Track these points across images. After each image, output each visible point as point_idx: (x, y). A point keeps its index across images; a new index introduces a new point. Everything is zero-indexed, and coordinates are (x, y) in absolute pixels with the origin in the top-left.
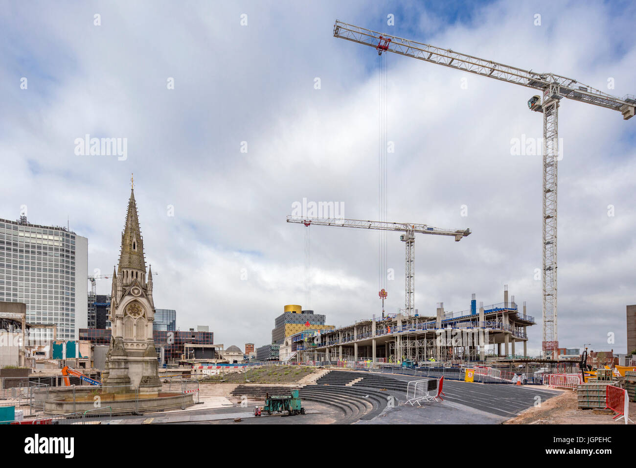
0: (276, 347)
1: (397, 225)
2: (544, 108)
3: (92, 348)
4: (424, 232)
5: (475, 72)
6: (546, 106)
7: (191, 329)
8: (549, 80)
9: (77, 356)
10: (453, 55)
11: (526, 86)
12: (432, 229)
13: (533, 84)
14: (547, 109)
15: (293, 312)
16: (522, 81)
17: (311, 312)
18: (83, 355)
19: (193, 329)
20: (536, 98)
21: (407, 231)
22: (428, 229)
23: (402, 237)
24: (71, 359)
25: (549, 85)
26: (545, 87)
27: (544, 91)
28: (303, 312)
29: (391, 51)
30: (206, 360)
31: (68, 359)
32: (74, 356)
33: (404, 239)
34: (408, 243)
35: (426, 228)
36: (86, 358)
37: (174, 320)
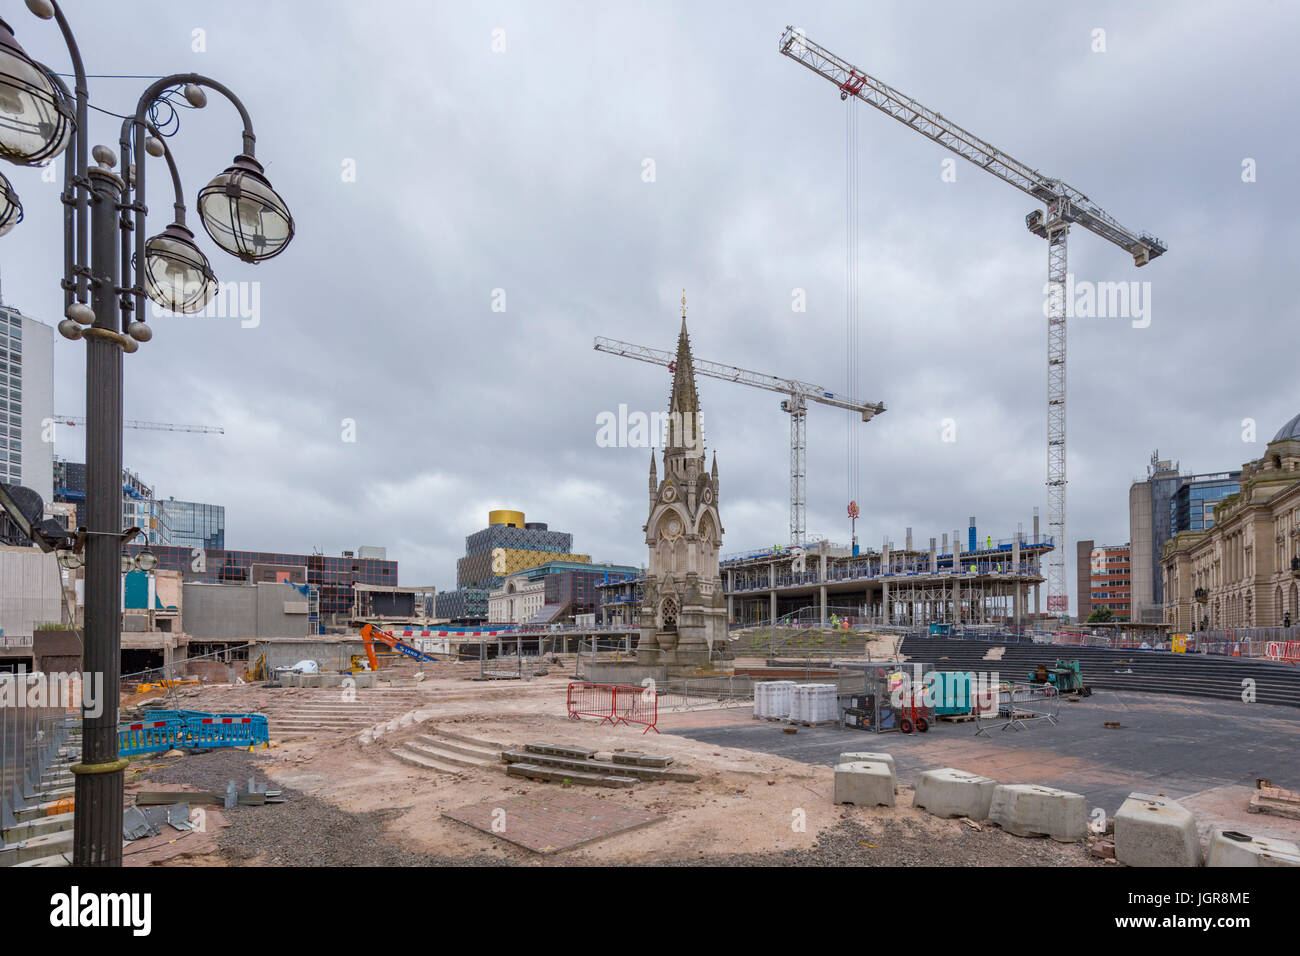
0: (477, 594)
1: (778, 381)
2: (1049, 231)
3: (185, 591)
4: (820, 400)
5: (968, 158)
6: (1052, 229)
7: (347, 553)
8: (1057, 191)
9: (152, 605)
10: (945, 125)
11: (1028, 192)
12: (830, 395)
13: (1038, 192)
14: (1054, 234)
15: (510, 525)
16: (1025, 184)
17: (543, 526)
18: (165, 604)
19: (351, 554)
20: (1038, 214)
21: (793, 394)
22: (827, 395)
23: (785, 403)
24: (136, 611)
25: (1058, 198)
26: (1052, 200)
27: (1048, 204)
28: (528, 526)
29: (861, 97)
30: (405, 618)
31: (129, 610)
32: (145, 605)
33: (788, 408)
34: (796, 416)
35: (822, 393)
36: (172, 609)
37: (221, 528)
